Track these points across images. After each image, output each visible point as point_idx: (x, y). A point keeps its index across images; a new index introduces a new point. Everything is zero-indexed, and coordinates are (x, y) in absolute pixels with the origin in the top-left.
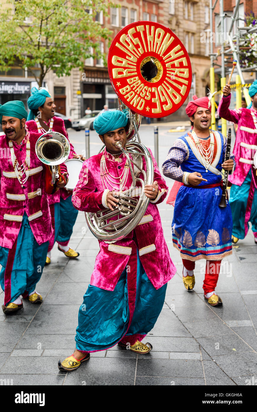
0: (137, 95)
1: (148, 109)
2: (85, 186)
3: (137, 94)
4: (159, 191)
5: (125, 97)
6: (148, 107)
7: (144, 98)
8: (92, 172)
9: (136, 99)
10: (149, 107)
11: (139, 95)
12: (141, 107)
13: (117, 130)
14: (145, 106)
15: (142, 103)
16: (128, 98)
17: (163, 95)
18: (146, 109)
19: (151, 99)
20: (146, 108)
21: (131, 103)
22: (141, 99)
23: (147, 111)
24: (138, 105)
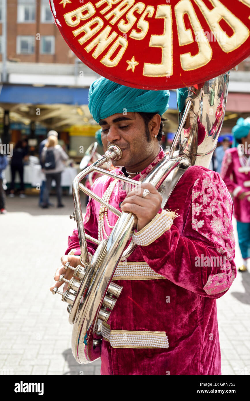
0: (108, 29)
1: (132, 64)
3: (110, 25)
5: (76, 33)
6: (133, 59)
7: (127, 35)
9: (104, 39)
10: (136, 59)
11: (115, 28)
12: (112, 58)
13: (112, 118)
14: (127, 56)
15: (120, 47)
16: (83, 34)
17: (188, 25)
18: (127, 65)
19: (148, 38)
20: (128, 62)
21: (88, 49)
22: (117, 37)
23: (129, 70)
24: (105, 55)
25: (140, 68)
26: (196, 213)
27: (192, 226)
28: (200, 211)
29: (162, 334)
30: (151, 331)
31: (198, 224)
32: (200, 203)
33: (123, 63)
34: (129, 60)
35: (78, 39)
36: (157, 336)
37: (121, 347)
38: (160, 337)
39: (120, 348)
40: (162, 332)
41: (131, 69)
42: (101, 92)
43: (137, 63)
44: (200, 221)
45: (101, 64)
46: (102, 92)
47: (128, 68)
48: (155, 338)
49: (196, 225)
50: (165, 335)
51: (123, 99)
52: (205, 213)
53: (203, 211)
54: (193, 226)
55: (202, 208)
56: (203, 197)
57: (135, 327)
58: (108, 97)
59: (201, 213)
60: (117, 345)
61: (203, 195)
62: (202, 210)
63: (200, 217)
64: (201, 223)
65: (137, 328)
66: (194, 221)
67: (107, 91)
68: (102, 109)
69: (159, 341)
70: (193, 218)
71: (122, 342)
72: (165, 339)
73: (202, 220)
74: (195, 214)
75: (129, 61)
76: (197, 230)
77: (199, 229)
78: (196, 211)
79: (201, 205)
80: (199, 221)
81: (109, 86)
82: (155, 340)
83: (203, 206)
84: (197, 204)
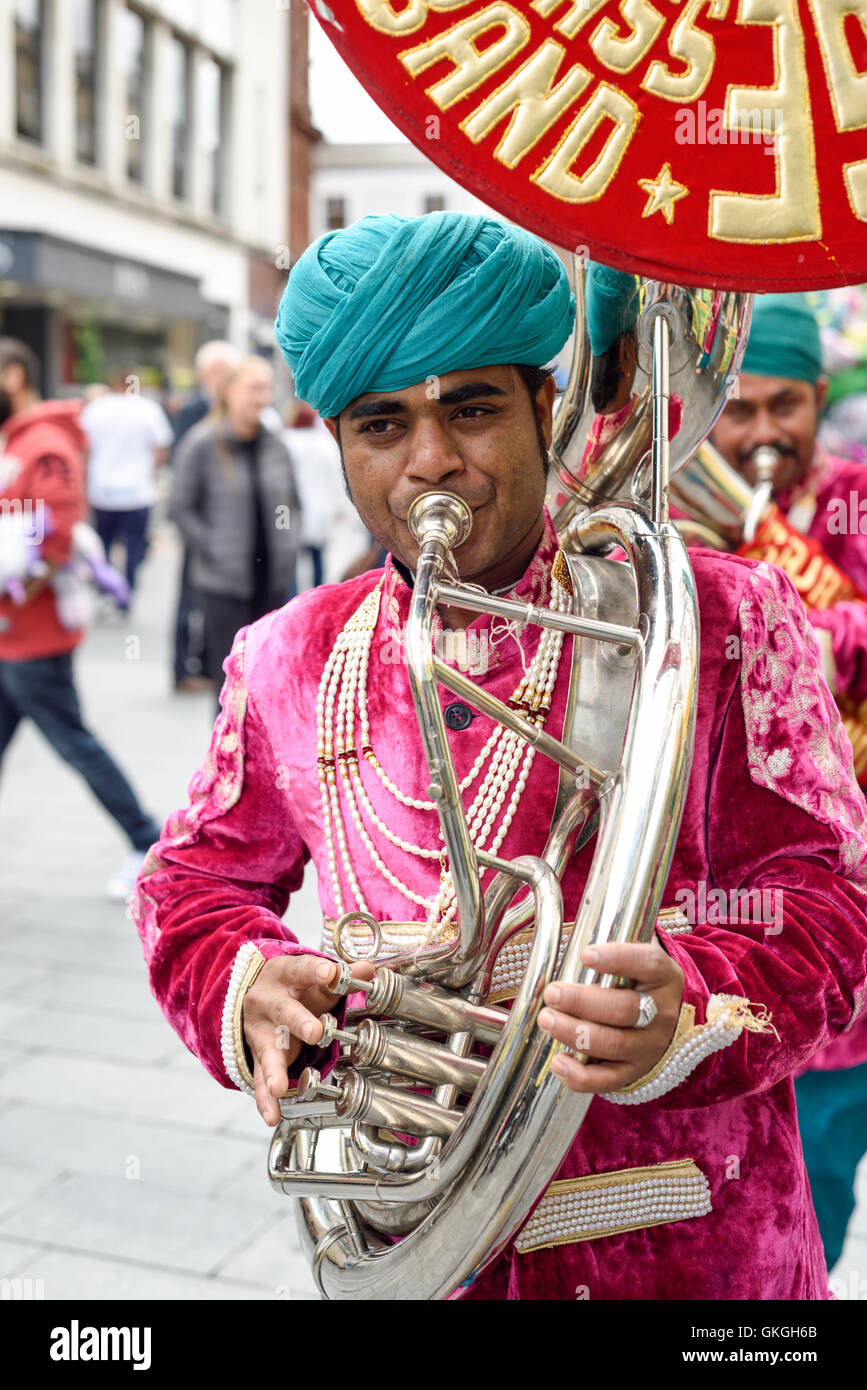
2: (218, 819)
3: (560, 38)
4: (688, 1010)
6: (665, 174)
7: (630, 83)
8: (270, 720)
9: (539, 89)
10: (676, 176)
11: (578, 51)
12: (580, 167)
13: (433, 389)
14: (640, 160)
15: (606, 127)
18: (644, 197)
20: (645, 184)
21: (474, 127)
22: (592, 87)
23: (652, 216)
24: (550, 154)
25: (694, 210)
26: (758, 726)
27: (749, 772)
28: (770, 717)
29: (683, 1167)
30: (646, 1165)
31: (771, 766)
32: (765, 688)
33: (625, 189)
34: (649, 178)
35: (428, 86)
36: (671, 1177)
37: (550, 1245)
38: (682, 1181)
39: (546, 1249)
40: (682, 1162)
41: (659, 214)
42: (402, 288)
43: (681, 191)
44: (777, 752)
45: (536, 189)
46: (408, 288)
47: (646, 209)
48: (666, 1186)
49: (762, 765)
50: (695, 1170)
51: (490, 314)
52: (785, 720)
53: (780, 714)
54: (753, 772)
55: (774, 705)
56: (768, 662)
57: (592, 1161)
58: (433, 310)
59: (775, 723)
60: (539, 1239)
61: (765, 656)
62: (773, 712)
63: (776, 738)
64: (781, 760)
65: (599, 1166)
66: (754, 754)
67: (424, 287)
68: (399, 353)
69: (680, 1194)
70: (751, 746)
71: (554, 1225)
72: (700, 1184)
73: (781, 748)
74: (754, 727)
75: (650, 181)
76: (771, 786)
77: (779, 781)
78: (756, 718)
79: (769, 694)
80: (771, 752)
81: (434, 266)
82: (666, 1195)
83: (775, 697)
84: (753, 691)
